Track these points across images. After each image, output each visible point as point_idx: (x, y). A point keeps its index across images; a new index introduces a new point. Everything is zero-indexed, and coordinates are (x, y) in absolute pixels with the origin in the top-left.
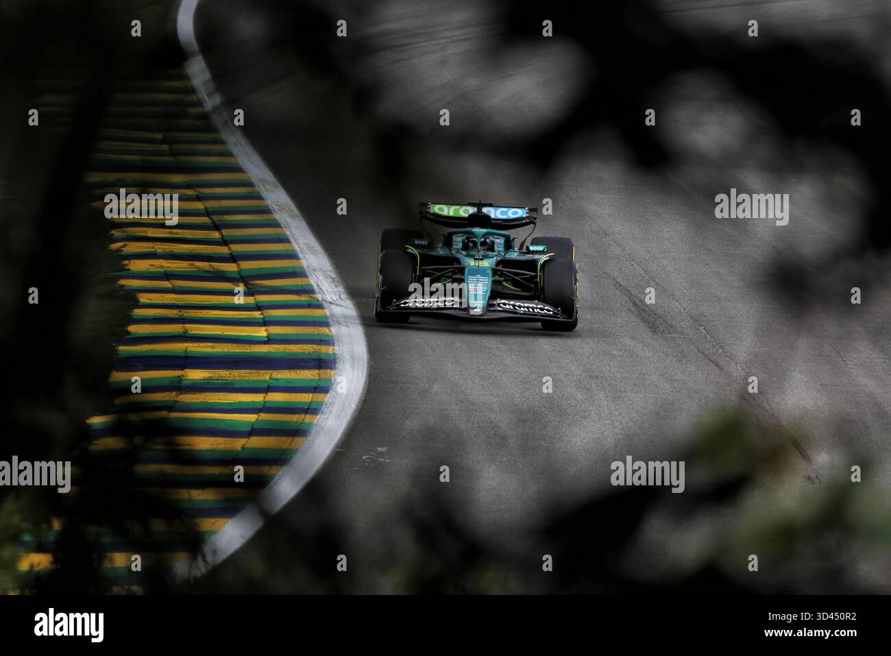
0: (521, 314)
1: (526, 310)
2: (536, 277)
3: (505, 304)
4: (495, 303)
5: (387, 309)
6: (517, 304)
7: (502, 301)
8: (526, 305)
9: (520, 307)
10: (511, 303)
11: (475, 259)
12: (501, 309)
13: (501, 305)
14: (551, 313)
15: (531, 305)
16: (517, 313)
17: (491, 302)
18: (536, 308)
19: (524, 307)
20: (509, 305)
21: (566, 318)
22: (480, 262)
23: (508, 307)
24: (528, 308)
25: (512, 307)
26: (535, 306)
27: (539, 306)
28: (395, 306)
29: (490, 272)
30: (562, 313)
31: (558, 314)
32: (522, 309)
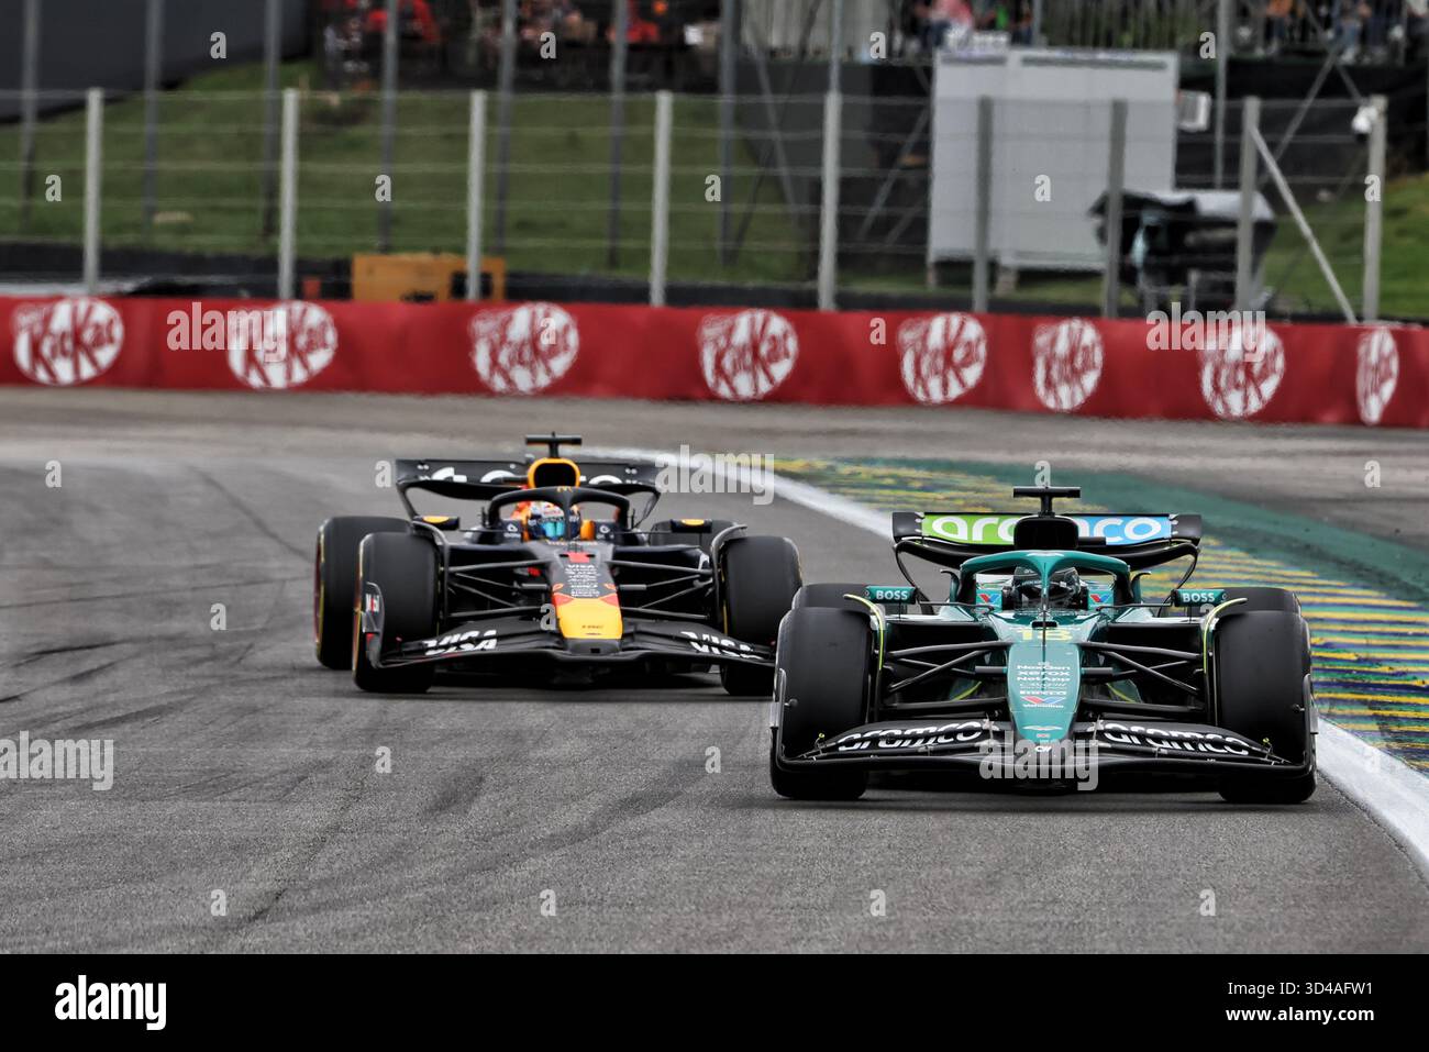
0: (1161, 755)
1: (1176, 746)
2: (1198, 662)
3: (1117, 733)
4: (1089, 730)
5: (802, 758)
6: (1151, 731)
7: (1110, 726)
8: (1175, 734)
9: (1158, 739)
10: (1135, 729)
11: (1036, 625)
12: (1108, 745)
13: (1109, 736)
14: (1245, 753)
15: (1187, 735)
16: (1152, 754)
17: (1080, 728)
18: (1204, 742)
19: (1170, 740)
20: (1129, 734)
21: (1285, 764)
22: (1048, 632)
23: (1125, 739)
24: (1181, 741)
25: (1136, 741)
26: (1199, 736)
27: (1210, 737)
28: (824, 751)
29: (1076, 655)
30: (1276, 751)
31: (1263, 755)
32: (1166, 745)
